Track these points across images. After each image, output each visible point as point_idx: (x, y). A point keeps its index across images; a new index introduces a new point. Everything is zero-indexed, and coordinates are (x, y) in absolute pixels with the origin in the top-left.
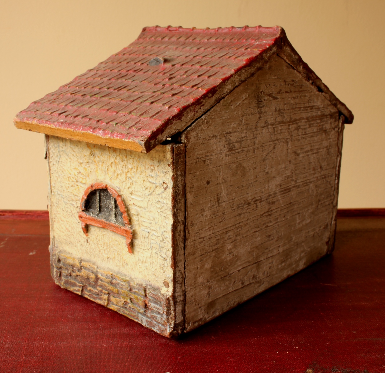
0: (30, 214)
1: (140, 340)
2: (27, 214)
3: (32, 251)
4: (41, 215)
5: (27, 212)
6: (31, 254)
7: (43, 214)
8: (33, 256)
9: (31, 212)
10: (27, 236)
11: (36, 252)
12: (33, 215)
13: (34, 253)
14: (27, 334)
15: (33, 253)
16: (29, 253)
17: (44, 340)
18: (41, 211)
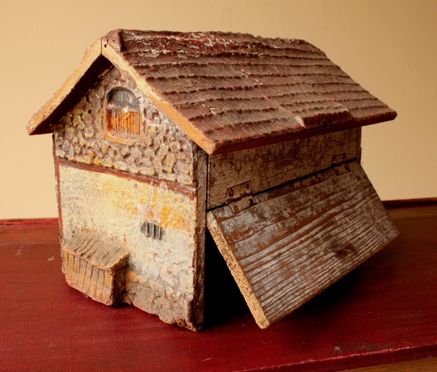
0: (39, 222)
1: (177, 331)
2: (36, 222)
3: (50, 257)
4: (50, 223)
5: (35, 220)
6: (50, 260)
7: (52, 222)
8: (52, 261)
9: (39, 220)
10: (41, 243)
11: (55, 258)
12: (42, 223)
13: (53, 259)
14: (68, 334)
15: (51, 259)
16: (48, 259)
17: (86, 338)
18: (49, 219)
